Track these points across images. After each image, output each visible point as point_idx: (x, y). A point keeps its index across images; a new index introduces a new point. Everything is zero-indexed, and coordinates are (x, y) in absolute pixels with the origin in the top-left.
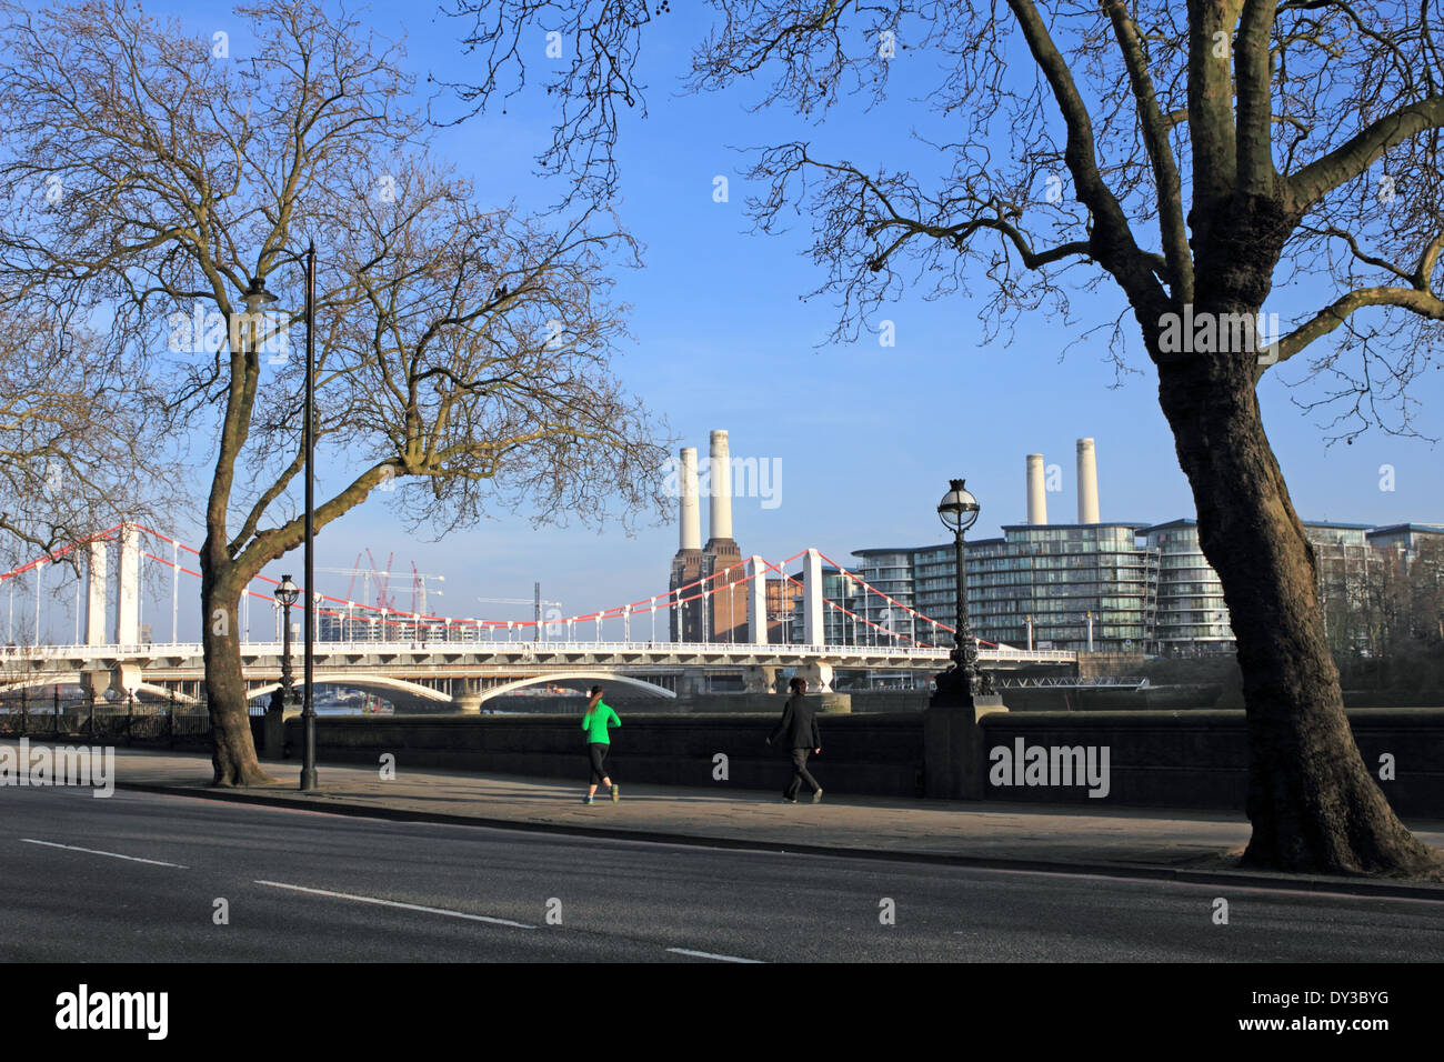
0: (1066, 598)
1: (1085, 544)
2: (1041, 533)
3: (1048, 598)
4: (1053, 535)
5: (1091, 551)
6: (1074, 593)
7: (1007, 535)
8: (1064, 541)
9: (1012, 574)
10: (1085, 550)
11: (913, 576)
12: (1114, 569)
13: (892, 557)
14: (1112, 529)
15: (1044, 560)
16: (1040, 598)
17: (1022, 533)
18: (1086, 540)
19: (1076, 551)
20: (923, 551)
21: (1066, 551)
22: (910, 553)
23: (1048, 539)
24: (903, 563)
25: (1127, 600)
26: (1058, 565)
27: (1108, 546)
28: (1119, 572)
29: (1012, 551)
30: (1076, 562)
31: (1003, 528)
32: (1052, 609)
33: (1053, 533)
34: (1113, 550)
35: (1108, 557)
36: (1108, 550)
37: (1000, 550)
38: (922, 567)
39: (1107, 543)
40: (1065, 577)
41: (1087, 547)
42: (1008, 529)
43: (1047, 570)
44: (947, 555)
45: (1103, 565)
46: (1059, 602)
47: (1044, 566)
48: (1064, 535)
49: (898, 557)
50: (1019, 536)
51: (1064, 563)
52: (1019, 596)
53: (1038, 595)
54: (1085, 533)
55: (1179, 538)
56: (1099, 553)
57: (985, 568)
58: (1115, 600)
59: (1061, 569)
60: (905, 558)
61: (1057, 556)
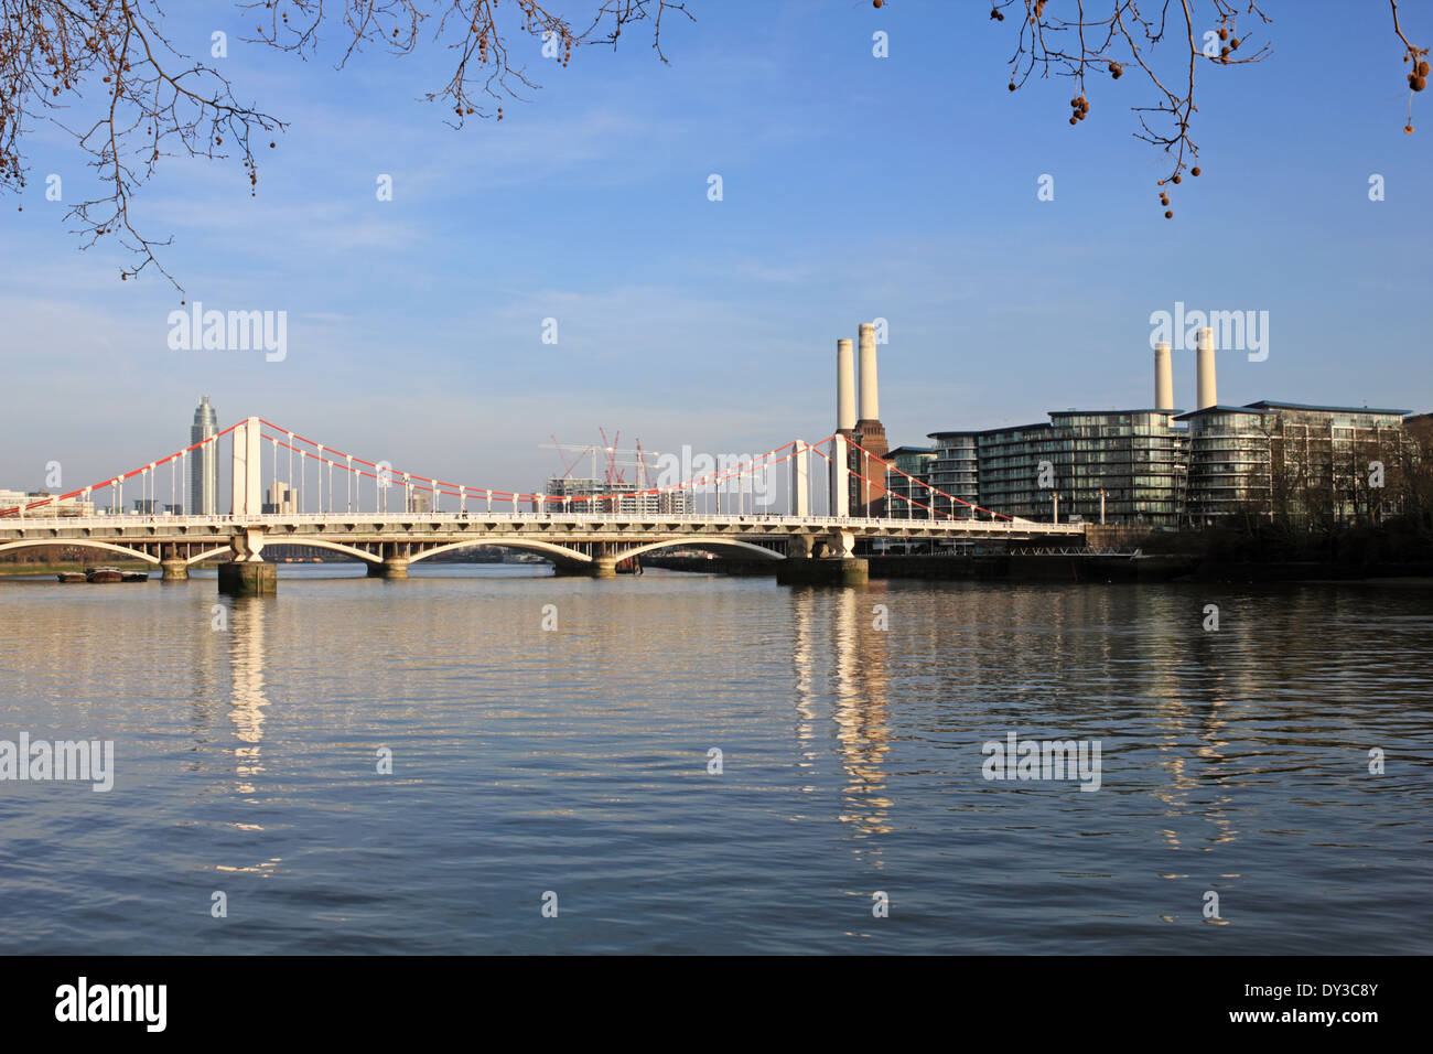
0: (1103, 476)
1: (1122, 429)
2: (1083, 419)
3: (1086, 477)
4: (1093, 422)
5: (1127, 434)
6: (1111, 472)
7: (1053, 421)
8: (1102, 426)
9: (1057, 455)
10: (1122, 434)
11: (977, 456)
12: (1147, 451)
13: (960, 439)
14: (1146, 415)
15: (1084, 443)
16: (1080, 477)
17: (1066, 419)
18: (1122, 425)
19: (1114, 435)
20: (986, 434)
21: (1105, 435)
22: (975, 436)
23: (1089, 424)
24: (969, 445)
25: (1158, 478)
26: (1097, 447)
27: (1141, 430)
28: (1151, 453)
29: (1058, 434)
30: (1113, 444)
31: (1049, 414)
32: (1091, 486)
33: (1093, 418)
34: (1147, 434)
35: (1142, 440)
36: (1142, 434)
37: (1047, 434)
38: (986, 448)
39: (1141, 428)
40: (1102, 458)
41: (1123, 431)
42: (1054, 415)
43: (1087, 451)
44: (1006, 437)
45: (1136, 447)
46: (1097, 480)
47: (1085, 448)
48: (1103, 420)
49: (965, 439)
50: (1064, 421)
51: (1102, 445)
52: (1061, 474)
53: (1079, 473)
54: (1122, 418)
55: (1215, 422)
56: (1135, 436)
57: (1034, 450)
58: (1147, 478)
59: (1100, 451)
60: (971, 440)
61: (1095, 439)
